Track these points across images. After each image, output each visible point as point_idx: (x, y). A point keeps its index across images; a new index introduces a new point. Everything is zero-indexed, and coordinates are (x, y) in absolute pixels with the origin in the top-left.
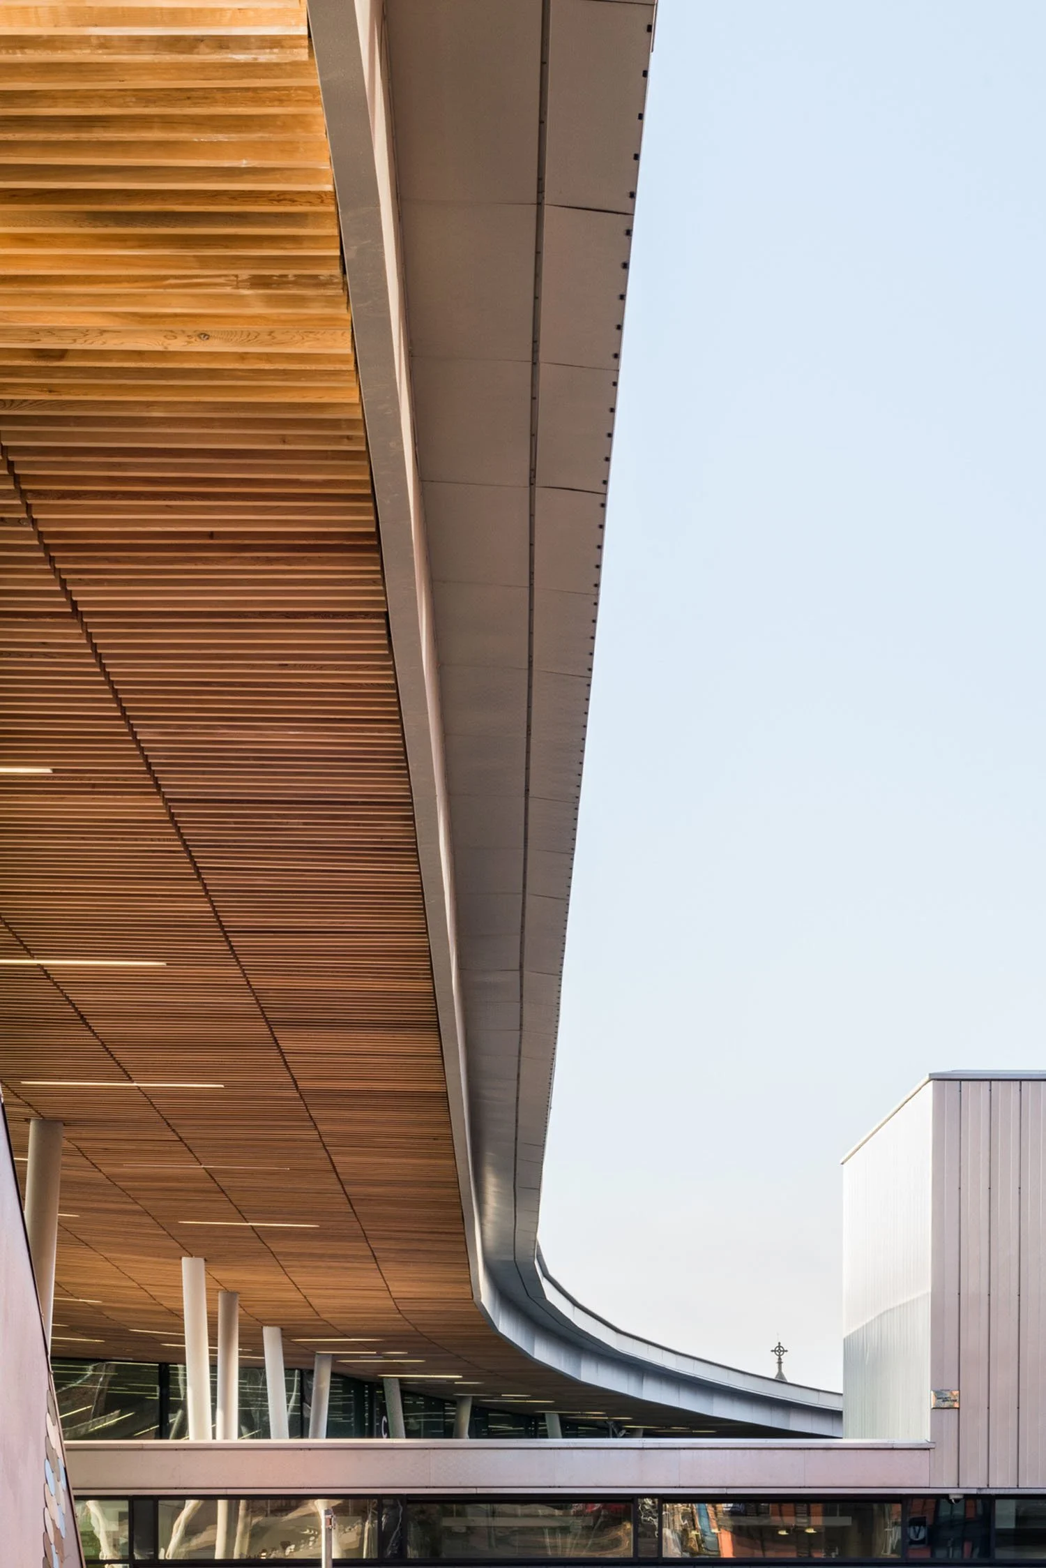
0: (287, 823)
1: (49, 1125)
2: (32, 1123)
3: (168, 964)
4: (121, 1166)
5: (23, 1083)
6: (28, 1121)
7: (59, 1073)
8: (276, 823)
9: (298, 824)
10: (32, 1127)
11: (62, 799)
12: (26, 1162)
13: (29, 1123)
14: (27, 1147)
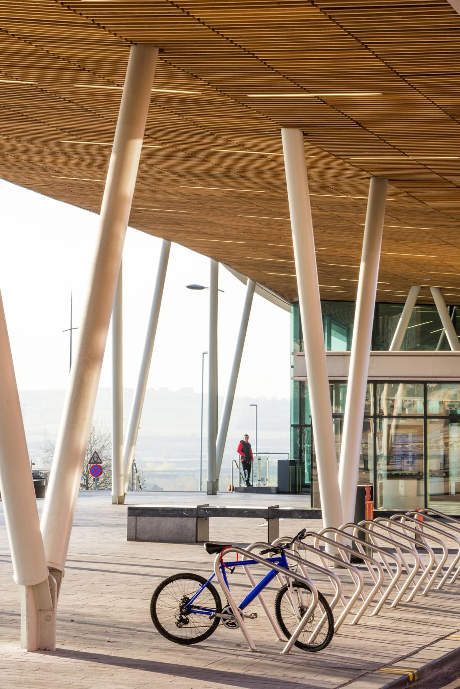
0: (393, 18)
1: (380, 180)
2: (371, 180)
3: (383, 94)
4: (436, 201)
5: (351, 158)
6: (369, 178)
7: (367, 153)
8: (387, 18)
9: (399, 18)
10: (371, 181)
11: (267, 10)
12: (367, 199)
13: (370, 180)
14: (368, 192)
